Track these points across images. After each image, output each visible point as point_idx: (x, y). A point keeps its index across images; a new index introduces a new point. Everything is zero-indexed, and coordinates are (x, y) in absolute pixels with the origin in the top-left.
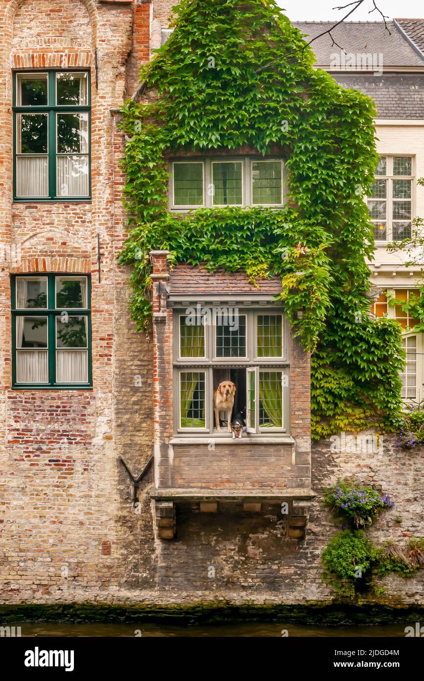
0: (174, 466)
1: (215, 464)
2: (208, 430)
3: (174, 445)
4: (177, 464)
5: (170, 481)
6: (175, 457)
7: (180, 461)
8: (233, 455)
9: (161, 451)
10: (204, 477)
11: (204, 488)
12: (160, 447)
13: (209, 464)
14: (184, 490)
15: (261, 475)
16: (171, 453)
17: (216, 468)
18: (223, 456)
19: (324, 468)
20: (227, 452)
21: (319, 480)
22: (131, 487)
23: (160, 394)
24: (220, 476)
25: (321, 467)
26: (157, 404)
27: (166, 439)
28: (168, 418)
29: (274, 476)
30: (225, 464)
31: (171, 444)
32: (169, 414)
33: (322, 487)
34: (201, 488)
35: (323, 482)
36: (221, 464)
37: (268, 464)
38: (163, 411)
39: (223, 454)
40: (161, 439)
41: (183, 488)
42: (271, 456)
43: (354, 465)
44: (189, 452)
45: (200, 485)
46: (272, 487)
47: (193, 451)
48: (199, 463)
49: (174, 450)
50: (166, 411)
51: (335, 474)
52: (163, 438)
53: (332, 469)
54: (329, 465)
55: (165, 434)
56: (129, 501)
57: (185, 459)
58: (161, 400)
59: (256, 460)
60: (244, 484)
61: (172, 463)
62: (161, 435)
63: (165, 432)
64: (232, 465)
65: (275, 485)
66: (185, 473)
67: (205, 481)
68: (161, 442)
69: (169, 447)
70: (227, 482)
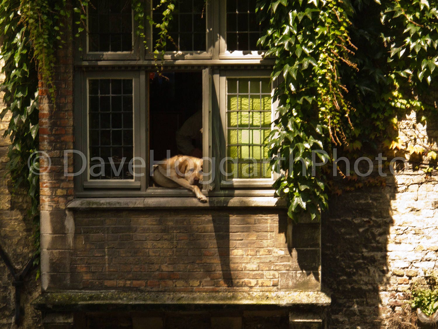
0: (75, 249)
1: (149, 245)
2: (138, 184)
3: (74, 211)
5: (68, 277)
6: (77, 233)
7: (86, 239)
9: (52, 222)
10: (129, 269)
11: (131, 289)
12: (51, 214)
14: (94, 293)
16: (70, 224)
17: (151, 254)
18: (163, 231)
19: (357, 252)
21: (349, 275)
22: (10, 287)
23: (50, 118)
24: (156, 267)
25: (352, 251)
26: (45, 136)
27: (61, 200)
29: (254, 266)
30: (167, 244)
31: (71, 210)
33: (353, 288)
34: (124, 289)
35: (355, 278)
36: (160, 246)
37: (244, 246)
38: (55, 149)
39: (163, 226)
40: (52, 201)
41: (91, 289)
42: (248, 230)
43: (411, 248)
44: (102, 223)
45: (121, 283)
46: (251, 287)
47: (110, 222)
48: (120, 244)
49: (75, 220)
50: (60, 149)
51: (377, 263)
52: (56, 199)
53: (372, 254)
54: (366, 247)
55: (59, 192)
56: (7, 313)
58: (51, 130)
60: (200, 282)
61: (72, 244)
62: (52, 193)
63: (59, 187)
64: (179, 247)
65: (257, 284)
66: (94, 261)
67: (130, 276)
68: (52, 206)
69: (66, 215)
70: (170, 278)
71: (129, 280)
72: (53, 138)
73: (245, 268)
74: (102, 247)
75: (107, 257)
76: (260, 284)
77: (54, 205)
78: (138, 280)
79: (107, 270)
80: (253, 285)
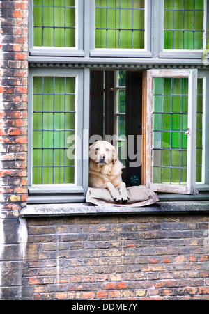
0: (27, 260)
1: (98, 253)
3: (28, 219)
4: (32, 256)
5: (20, 290)
6: (30, 242)
7: (38, 249)
8: (130, 235)
9: (5, 230)
10: (79, 280)
12: (5, 222)
13: (88, 255)
15: (175, 273)
16: (23, 233)
17: (101, 262)
18: (112, 238)
20: (119, 230)
24: (105, 276)
27: (15, 206)
28: (18, 165)
29: (195, 273)
30: (115, 252)
32: (21, 158)
36: (109, 254)
37: (186, 252)
38: (10, 151)
39: (112, 234)
40: (6, 208)
42: (190, 235)
44: (54, 231)
47: (61, 230)
48: (71, 253)
49: (28, 228)
50: (15, 151)
52: (9, 206)
55: (13, 198)
57: (46, 245)
58: (6, 131)
59: (166, 244)
60: (146, 291)
61: (24, 255)
62: (6, 199)
63: (13, 193)
64: (126, 255)
65: (198, 292)
66: (46, 272)
67: (81, 287)
68: (5, 213)
69: (19, 222)
70: (118, 288)
71: (80, 291)
72: (7, 139)
73: (187, 274)
74: (53, 257)
75: (58, 267)
76: (201, 292)
77: (8, 213)
78: (88, 291)
79: (58, 281)
80: (194, 293)
